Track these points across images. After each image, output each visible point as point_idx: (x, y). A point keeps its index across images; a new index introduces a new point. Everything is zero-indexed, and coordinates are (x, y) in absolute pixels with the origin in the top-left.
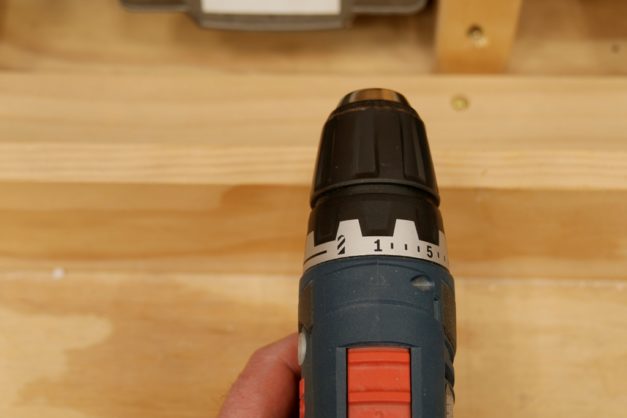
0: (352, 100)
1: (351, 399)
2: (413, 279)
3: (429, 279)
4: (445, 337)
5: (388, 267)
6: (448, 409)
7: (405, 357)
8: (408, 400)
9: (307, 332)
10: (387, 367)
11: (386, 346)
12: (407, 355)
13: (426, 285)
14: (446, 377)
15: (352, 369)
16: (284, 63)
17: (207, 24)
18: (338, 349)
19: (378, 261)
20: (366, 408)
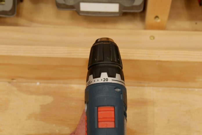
0: (99, 41)
1: (99, 120)
2: (115, 88)
3: (119, 88)
4: (124, 104)
5: (108, 85)
6: (125, 123)
7: (113, 109)
8: (114, 120)
9: (87, 103)
10: (108, 112)
11: (108, 106)
12: (114, 109)
13: (119, 90)
14: (124, 115)
15: (99, 113)
16: (103, 26)
17: (81, 14)
18: (95, 107)
19: (106, 84)
20: (103, 123)
